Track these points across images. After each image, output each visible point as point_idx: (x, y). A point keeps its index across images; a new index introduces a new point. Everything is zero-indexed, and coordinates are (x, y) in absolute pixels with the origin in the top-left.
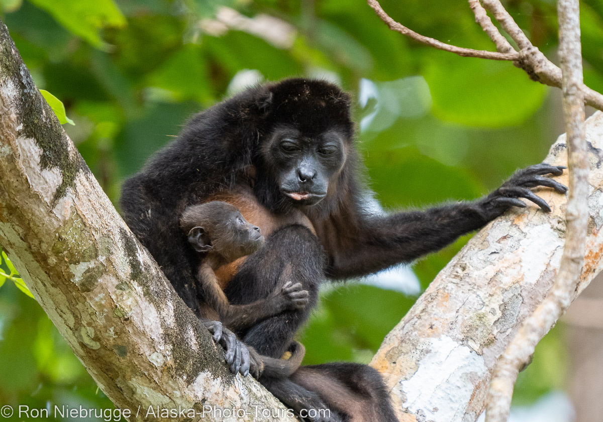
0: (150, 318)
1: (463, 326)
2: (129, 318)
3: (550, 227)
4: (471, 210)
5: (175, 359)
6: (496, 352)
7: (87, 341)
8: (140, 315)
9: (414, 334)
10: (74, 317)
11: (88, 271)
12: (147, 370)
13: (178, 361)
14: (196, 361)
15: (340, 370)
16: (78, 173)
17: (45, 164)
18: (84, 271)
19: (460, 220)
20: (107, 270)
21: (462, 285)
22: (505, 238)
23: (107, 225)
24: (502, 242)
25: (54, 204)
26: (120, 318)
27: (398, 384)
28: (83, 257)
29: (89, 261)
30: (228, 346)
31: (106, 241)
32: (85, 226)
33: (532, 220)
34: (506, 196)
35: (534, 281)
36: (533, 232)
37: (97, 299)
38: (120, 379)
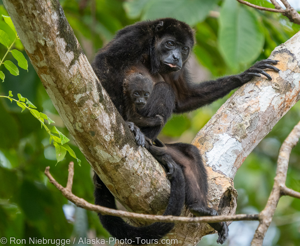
0: (106, 120)
1: (233, 129)
2: (97, 119)
3: (272, 87)
4: (236, 78)
5: (115, 138)
6: (247, 141)
7: (78, 128)
8: (102, 118)
9: (211, 132)
10: (73, 118)
11: (82, 98)
12: (103, 143)
13: (116, 139)
14: (124, 140)
15: (180, 146)
16: (80, 54)
17: (67, 50)
18: (80, 97)
19: (231, 83)
20: (90, 98)
21: (233, 111)
22: (252, 91)
23: (91, 78)
24: (250, 93)
25: (70, 67)
26: (93, 119)
27: (204, 153)
28: (80, 91)
29: (83, 93)
30: (137, 134)
31: (90, 85)
32: (82, 78)
33: (264, 84)
34: (252, 72)
35: (264, 111)
36: (264, 89)
37: (84, 110)
38: (91, 146)
